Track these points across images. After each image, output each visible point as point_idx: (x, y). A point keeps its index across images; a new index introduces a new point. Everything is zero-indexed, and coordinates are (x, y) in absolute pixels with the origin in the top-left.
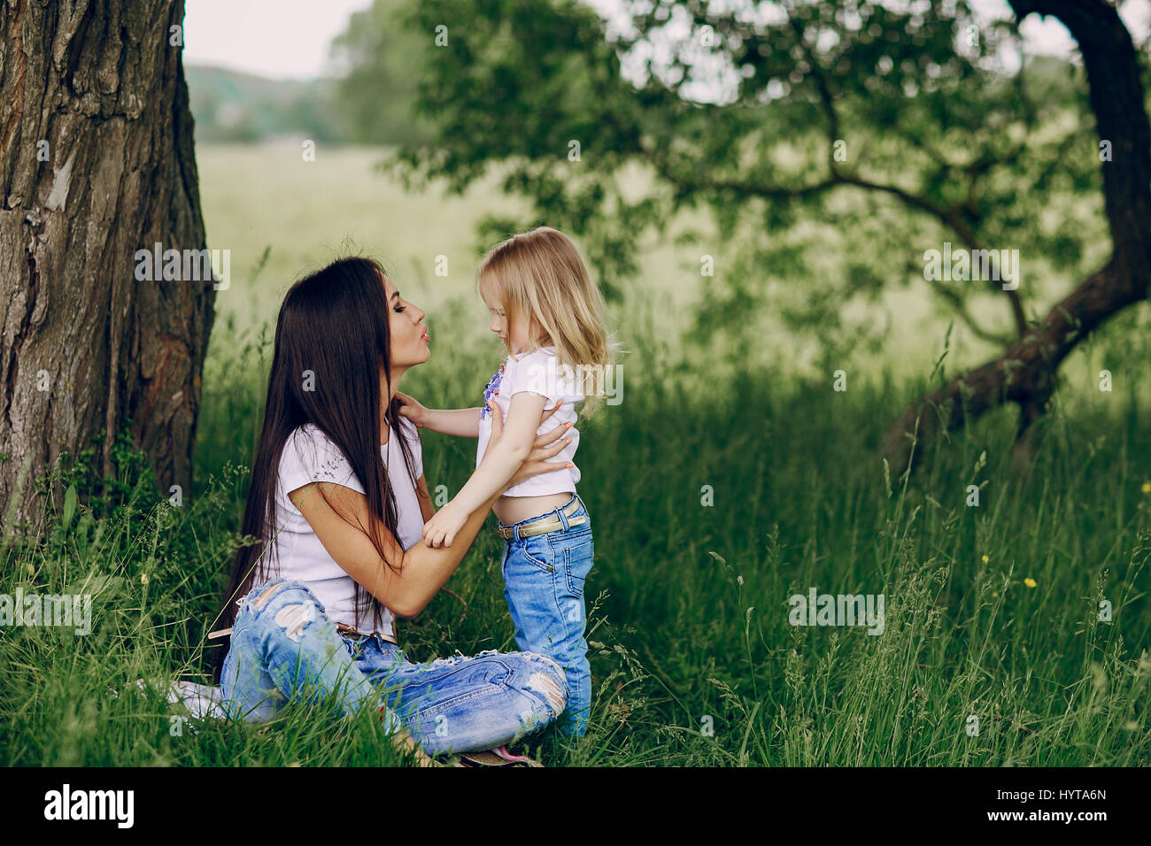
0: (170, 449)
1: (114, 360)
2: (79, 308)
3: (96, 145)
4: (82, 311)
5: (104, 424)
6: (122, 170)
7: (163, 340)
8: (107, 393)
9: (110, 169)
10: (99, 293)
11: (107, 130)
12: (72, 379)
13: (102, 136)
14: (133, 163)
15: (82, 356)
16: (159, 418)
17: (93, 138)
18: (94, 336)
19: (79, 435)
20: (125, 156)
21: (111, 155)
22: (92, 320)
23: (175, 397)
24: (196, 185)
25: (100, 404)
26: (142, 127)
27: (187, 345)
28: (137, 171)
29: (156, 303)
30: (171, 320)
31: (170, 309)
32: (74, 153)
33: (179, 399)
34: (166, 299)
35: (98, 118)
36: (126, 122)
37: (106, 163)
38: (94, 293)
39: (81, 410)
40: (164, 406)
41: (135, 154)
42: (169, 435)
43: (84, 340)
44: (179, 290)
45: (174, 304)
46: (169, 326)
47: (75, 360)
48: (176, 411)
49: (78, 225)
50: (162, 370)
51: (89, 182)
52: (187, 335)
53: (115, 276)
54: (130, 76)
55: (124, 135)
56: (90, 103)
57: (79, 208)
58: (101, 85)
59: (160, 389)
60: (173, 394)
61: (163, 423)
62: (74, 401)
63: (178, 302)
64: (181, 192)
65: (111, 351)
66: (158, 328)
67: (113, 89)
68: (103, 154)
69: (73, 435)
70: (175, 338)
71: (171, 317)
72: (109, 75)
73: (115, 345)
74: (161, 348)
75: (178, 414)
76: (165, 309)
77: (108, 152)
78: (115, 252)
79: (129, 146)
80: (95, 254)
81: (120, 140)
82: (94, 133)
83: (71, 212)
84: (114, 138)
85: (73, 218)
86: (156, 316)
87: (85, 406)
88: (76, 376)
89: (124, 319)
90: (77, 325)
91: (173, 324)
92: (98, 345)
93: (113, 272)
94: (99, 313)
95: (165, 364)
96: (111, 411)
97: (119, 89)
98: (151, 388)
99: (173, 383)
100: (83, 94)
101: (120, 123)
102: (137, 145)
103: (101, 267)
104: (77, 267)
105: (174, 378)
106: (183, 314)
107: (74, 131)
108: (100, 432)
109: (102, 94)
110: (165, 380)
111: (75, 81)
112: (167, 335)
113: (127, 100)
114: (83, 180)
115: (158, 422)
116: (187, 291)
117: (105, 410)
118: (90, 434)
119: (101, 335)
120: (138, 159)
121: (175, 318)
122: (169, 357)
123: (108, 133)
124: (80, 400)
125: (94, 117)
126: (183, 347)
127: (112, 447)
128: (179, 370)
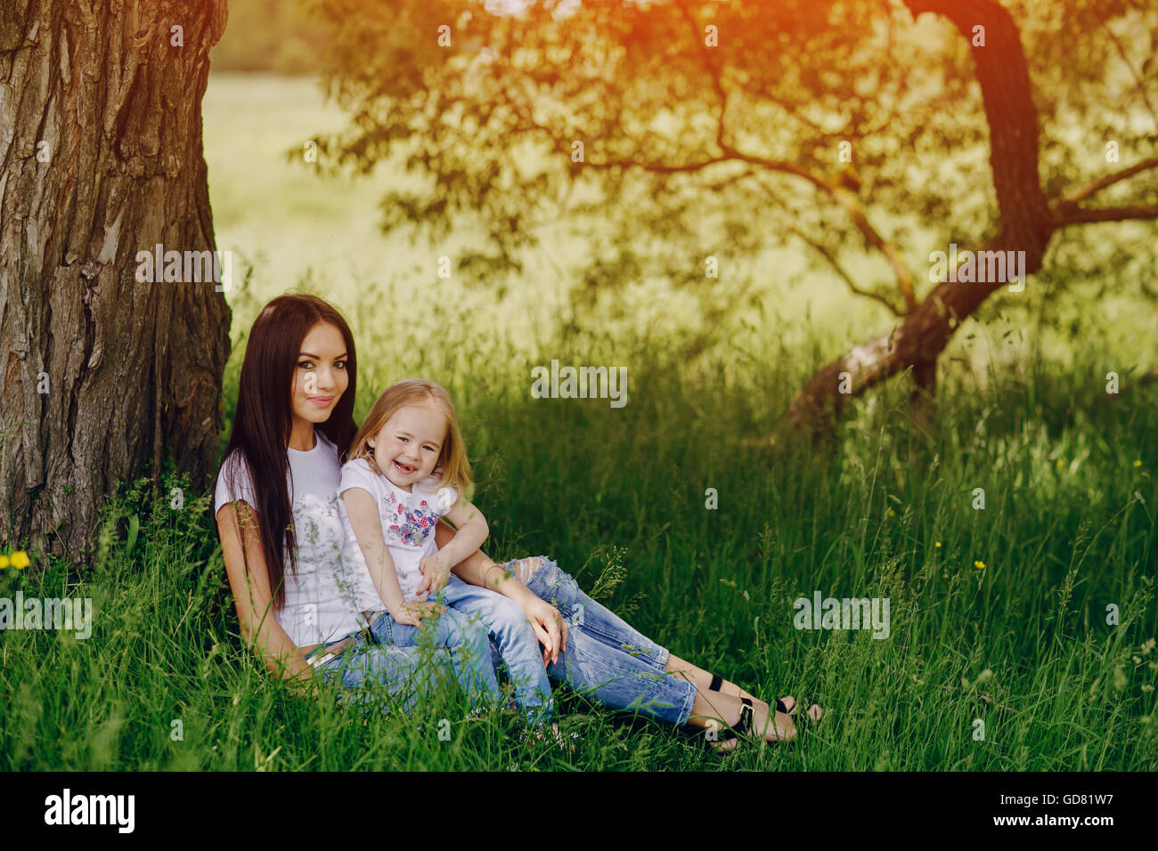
0: (201, 470)
1: (159, 396)
2: (129, 351)
3: (140, 203)
4: (132, 353)
5: (151, 453)
6: (163, 224)
7: (192, 372)
8: (152, 427)
9: (152, 224)
10: (145, 336)
11: (149, 188)
12: (124, 415)
13: (145, 194)
14: (172, 217)
15: (133, 394)
16: (193, 443)
17: (137, 196)
18: (142, 375)
19: (132, 466)
20: (165, 211)
21: (154, 211)
22: (140, 362)
23: (204, 423)
24: (211, 225)
25: (148, 436)
26: (178, 184)
27: (213, 375)
28: (176, 224)
29: (185, 338)
30: (198, 353)
31: (197, 342)
32: (122, 211)
33: (208, 424)
34: (192, 333)
35: (142, 179)
36: (166, 180)
37: (149, 218)
38: (141, 337)
39: (132, 443)
40: (196, 432)
41: (173, 209)
42: (200, 458)
43: (133, 379)
44: (204, 324)
45: (200, 337)
46: (197, 359)
47: (126, 398)
48: (205, 435)
49: (126, 276)
50: (193, 400)
51: (135, 237)
52: (212, 365)
53: (159, 320)
54: (169, 139)
55: (164, 192)
56: (137, 167)
57: (127, 260)
58: (144, 149)
59: (192, 417)
60: (203, 419)
61: (195, 449)
62: (127, 436)
63: (204, 336)
64: (200, 235)
65: (155, 387)
66: (188, 361)
67: (155, 152)
68: (146, 211)
69: (127, 466)
70: (202, 369)
71: (198, 349)
72: (151, 139)
73: (159, 382)
74: (191, 380)
75: (208, 438)
76: (192, 342)
77: (151, 208)
78: (158, 298)
79: (169, 201)
80: (141, 302)
81: (161, 198)
82: (139, 191)
83: (121, 265)
84: (155, 196)
85: (121, 271)
86: (185, 349)
87: (136, 439)
88: (127, 412)
89: (163, 357)
90: (127, 367)
91: (200, 357)
92: (145, 384)
93: (156, 317)
94: (147, 354)
95: (196, 393)
96: (158, 442)
97: (160, 151)
98: (184, 415)
99: (203, 411)
100: (129, 158)
101: (160, 182)
102: (174, 200)
103: (147, 313)
104: (126, 314)
105: (203, 406)
106: (208, 345)
107: (122, 192)
108: (148, 461)
109: (145, 157)
110: (196, 408)
111: (122, 146)
112: (195, 367)
113: (167, 161)
114: (130, 236)
115: (191, 447)
116: (210, 325)
117: (152, 440)
118: (140, 464)
119: (148, 373)
120: (176, 213)
121: (202, 350)
122: (199, 387)
123: (150, 191)
124: (132, 434)
125: (139, 178)
126: (210, 378)
127: (160, 474)
128: (208, 398)
